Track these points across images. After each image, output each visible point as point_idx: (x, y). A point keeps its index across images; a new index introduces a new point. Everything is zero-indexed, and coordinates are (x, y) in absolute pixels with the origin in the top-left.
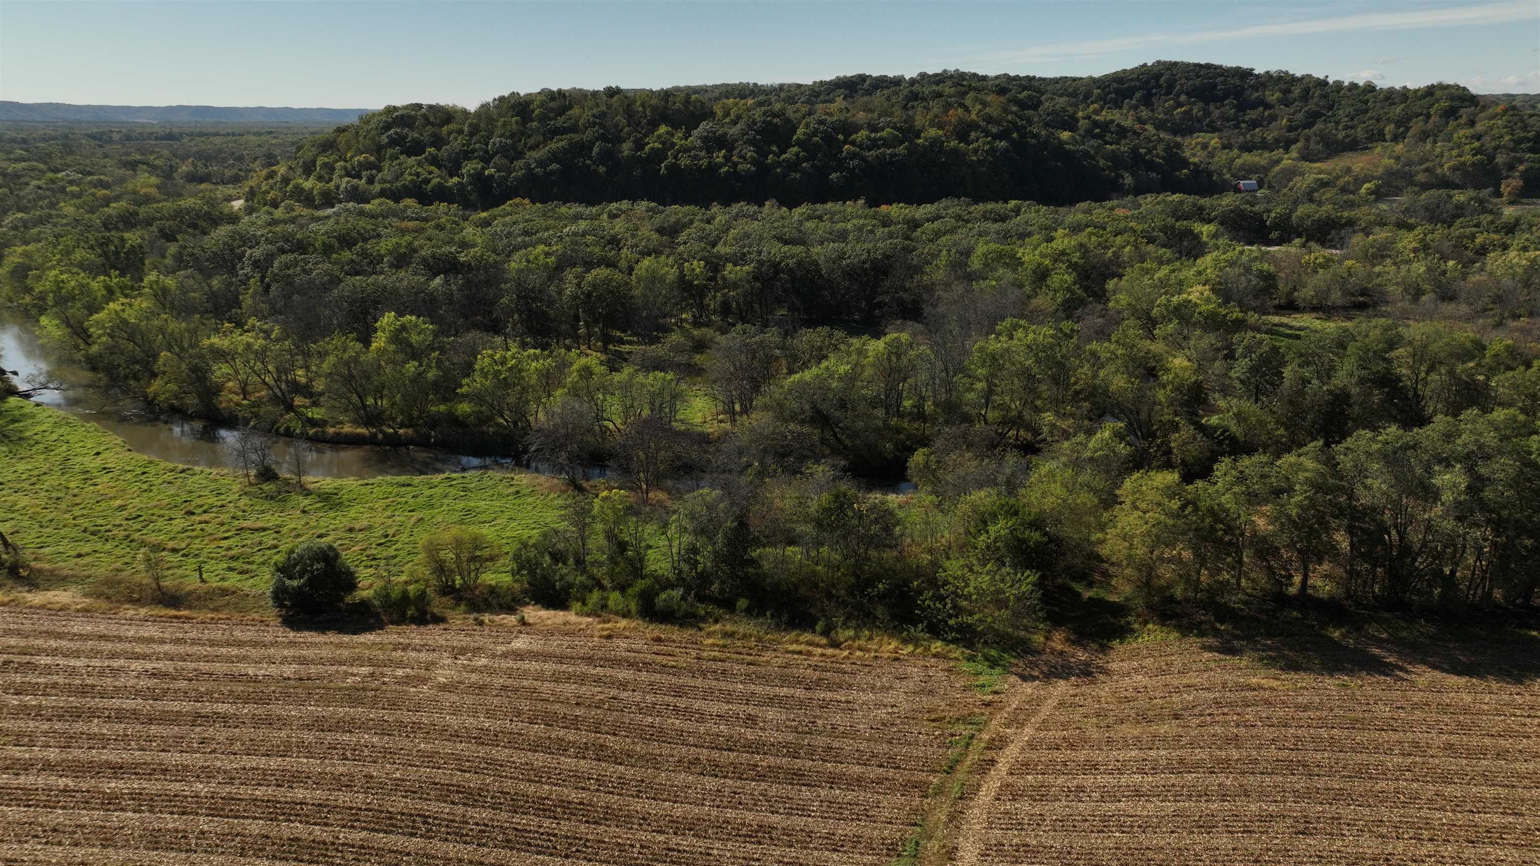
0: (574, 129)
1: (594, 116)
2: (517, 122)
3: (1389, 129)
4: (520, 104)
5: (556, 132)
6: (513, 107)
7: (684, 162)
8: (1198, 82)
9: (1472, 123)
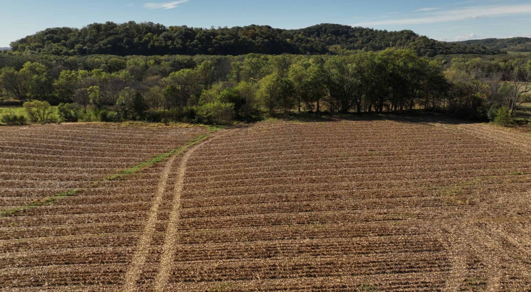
0: (117, 34)
1: (124, 29)
2: (96, 32)
3: (391, 43)
4: (97, 26)
5: (110, 34)
6: (94, 27)
7: (157, 44)
8: (333, 29)
9: (414, 41)
